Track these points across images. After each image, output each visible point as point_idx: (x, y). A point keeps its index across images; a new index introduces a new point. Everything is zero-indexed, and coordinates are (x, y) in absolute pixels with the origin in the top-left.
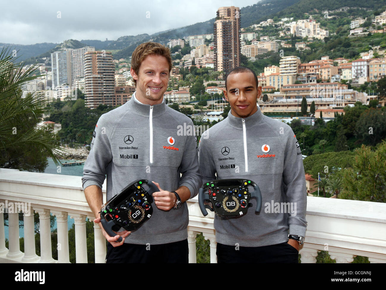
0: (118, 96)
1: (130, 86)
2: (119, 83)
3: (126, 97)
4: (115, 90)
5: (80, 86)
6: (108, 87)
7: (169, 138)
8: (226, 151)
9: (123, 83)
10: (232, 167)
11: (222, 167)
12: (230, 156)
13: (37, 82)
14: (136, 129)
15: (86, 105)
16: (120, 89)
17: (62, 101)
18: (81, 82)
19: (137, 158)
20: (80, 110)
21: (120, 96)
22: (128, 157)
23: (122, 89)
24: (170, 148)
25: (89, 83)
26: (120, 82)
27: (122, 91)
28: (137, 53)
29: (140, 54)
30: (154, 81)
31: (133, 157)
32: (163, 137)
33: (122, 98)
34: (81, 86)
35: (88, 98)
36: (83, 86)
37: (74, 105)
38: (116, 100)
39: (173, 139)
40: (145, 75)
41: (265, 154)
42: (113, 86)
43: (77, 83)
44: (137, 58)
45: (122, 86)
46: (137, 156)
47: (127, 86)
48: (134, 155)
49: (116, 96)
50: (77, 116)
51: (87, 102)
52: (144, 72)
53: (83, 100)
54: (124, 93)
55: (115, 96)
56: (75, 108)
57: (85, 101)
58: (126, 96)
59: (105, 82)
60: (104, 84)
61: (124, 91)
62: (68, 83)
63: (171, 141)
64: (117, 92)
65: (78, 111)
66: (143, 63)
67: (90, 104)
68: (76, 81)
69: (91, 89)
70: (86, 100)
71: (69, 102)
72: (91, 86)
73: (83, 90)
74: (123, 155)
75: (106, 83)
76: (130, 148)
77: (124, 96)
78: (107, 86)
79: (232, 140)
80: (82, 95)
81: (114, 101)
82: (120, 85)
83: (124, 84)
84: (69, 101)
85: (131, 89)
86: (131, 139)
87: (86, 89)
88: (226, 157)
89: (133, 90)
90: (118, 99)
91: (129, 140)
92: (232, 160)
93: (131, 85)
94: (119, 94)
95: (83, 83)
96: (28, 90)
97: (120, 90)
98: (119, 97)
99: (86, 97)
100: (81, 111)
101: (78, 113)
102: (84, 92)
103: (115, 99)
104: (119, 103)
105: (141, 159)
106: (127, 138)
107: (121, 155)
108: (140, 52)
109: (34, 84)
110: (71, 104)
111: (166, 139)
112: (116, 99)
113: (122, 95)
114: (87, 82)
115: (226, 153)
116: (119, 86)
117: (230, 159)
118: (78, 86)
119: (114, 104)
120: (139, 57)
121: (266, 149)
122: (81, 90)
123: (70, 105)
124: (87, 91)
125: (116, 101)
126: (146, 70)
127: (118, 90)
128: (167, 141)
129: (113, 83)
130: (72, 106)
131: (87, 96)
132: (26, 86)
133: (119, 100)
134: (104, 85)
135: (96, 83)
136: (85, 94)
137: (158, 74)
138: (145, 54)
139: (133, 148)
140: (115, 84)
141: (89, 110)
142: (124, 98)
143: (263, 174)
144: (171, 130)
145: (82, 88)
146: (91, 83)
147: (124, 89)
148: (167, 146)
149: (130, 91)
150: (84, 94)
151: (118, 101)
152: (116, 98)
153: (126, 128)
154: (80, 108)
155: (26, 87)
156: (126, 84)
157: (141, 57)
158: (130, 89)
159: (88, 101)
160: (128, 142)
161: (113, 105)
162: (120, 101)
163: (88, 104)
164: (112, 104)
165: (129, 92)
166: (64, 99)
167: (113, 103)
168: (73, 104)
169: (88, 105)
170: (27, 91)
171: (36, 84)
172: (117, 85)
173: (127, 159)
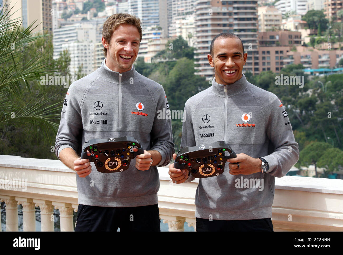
0: (264, 52)
1: (290, 30)
2: (266, 25)
3: (281, 55)
4: (258, 39)
5: (184, 31)
6: (242, 33)
7: (138, 104)
8: (206, 119)
9: (276, 25)
10: (211, 136)
11: (201, 136)
12: (210, 124)
13: (97, 24)
14: (105, 95)
15: (196, 71)
16: (268, 37)
17: (147, 64)
18: (187, 24)
19: (106, 123)
20: (184, 81)
21: (268, 52)
22: (98, 122)
23: (272, 37)
24: (138, 113)
25: (203, 26)
26: (269, 23)
27: (273, 42)
28: (109, 23)
29: (112, 24)
30: (125, 49)
31: (102, 122)
32: (132, 102)
33: (273, 55)
34: (187, 31)
35: (200, 57)
36: (191, 31)
37: (172, 71)
38: (260, 61)
39: (142, 104)
40: (117, 43)
41: (245, 123)
42: (255, 30)
43: (179, 26)
44: (109, 27)
45: (273, 30)
46: (106, 121)
47: (283, 31)
48: (103, 121)
49: (260, 52)
50: (177, 93)
51: (199, 65)
52: (116, 41)
53: (191, 61)
54: (278, 45)
55: (257, 53)
56: (174, 78)
57: (195, 63)
58: (281, 52)
59: (236, 22)
60: (236, 27)
61: (278, 41)
62: (161, 26)
63: (140, 107)
64: (263, 43)
65: (179, 85)
66: (115, 33)
67: (205, 70)
68: (178, 22)
69: (206, 37)
70: (198, 60)
71: (161, 65)
72: (207, 31)
73: (191, 40)
74: (93, 121)
75: (238, 25)
76: (99, 114)
77: (277, 52)
78: (240, 30)
79: (213, 108)
80: (189, 50)
81: (256, 64)
82: (270, 28)
83: (277, 28)
84: (162, 62)
85: (293, 37)
86: (100, 105)
87: (198, 37)
88: (206, 125)
89: (297, 40)
90: (264, 58)
91: (98, 106)
92: (211, 128)
93: (293, 30)
94: (266, 49)
95: (191, 25)
96: (80, 40)
97: (268, 40)
98: (266, 55)
99: (198, 54)
100: (187, 85)
101: (180, 88)
102: (194, 44)
103: (257, 58)
104: (266, 67)
105: (110, 125)
106: (97, 104)
107: (91, 121)
108: (113, 22)
109: (92, 29)
110: (166, 69)
111: (134, 104)
112: (261, 58)
113: (273, 49)
114: (199, 23)
115: (206, 121)
116: (267, 30)
117: (210, 127)
118: (181, 32)
119: (257, 69)
120: (112, 26)
121: (246, 118)
122: (188, 39)
123: (163, 70)
124: (199, 42)
125: (261, 64)
126: (118, 39)
127: (264, 40)
128: (135, 107)
129: (254, 25)
130: (167, 74)
131: (199, 51)
132: (77, 33)
133: (266, 61)
134: (236, 30)
135: (219, 25)
136: (195, 49)
137: (129, 43)
138: (118, 24)
139: (102, 113)
140: (259, 26)
141: (203, 83)
142: (277, 58)
143: (241, 143)
144: (140, 96)
145: (190, 36)
146: (206, 25)
147: (277, 38)
148: (135, 112)
149: (291, 42)
150: (193, 49)
151: (264, 64)
152: (260, 56)
153: (96, 94)
154: (185, 77)
155: (75, 35)
156: (282, 27)
157: (113, 27)
158: (290, 37)
159: (200, 62)
160: (98, 108)
161: (253, 72)
162: (269, 63)
163: (200, 68)
164: (251, 69)
165: (287, 44)
166: (152, 59)
167: (253, 67)
168: (170, 69)
169: (200, 71)
170: (78, 42)
171: (96, 29)
172: (262, 28)
173: (96, 124)
